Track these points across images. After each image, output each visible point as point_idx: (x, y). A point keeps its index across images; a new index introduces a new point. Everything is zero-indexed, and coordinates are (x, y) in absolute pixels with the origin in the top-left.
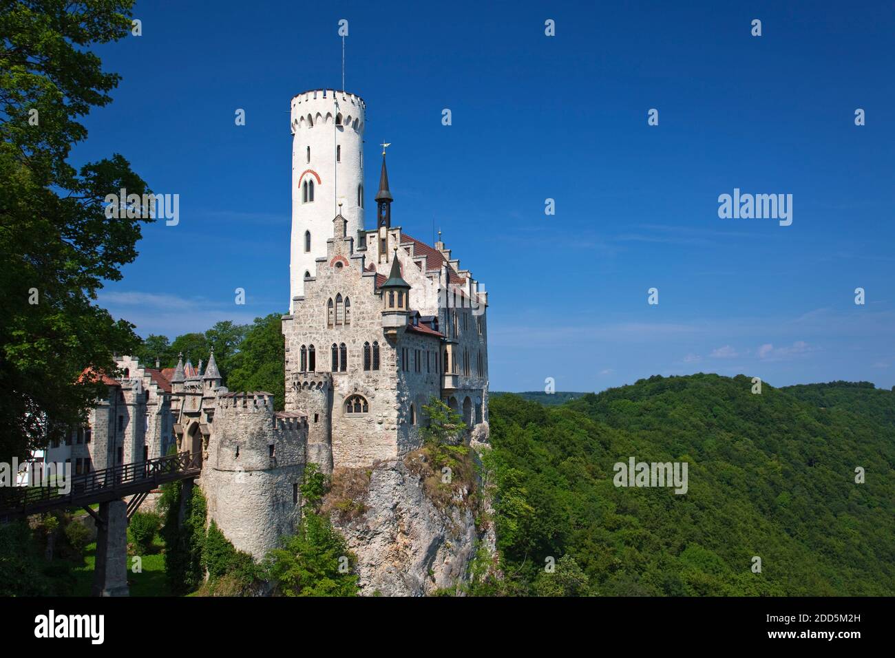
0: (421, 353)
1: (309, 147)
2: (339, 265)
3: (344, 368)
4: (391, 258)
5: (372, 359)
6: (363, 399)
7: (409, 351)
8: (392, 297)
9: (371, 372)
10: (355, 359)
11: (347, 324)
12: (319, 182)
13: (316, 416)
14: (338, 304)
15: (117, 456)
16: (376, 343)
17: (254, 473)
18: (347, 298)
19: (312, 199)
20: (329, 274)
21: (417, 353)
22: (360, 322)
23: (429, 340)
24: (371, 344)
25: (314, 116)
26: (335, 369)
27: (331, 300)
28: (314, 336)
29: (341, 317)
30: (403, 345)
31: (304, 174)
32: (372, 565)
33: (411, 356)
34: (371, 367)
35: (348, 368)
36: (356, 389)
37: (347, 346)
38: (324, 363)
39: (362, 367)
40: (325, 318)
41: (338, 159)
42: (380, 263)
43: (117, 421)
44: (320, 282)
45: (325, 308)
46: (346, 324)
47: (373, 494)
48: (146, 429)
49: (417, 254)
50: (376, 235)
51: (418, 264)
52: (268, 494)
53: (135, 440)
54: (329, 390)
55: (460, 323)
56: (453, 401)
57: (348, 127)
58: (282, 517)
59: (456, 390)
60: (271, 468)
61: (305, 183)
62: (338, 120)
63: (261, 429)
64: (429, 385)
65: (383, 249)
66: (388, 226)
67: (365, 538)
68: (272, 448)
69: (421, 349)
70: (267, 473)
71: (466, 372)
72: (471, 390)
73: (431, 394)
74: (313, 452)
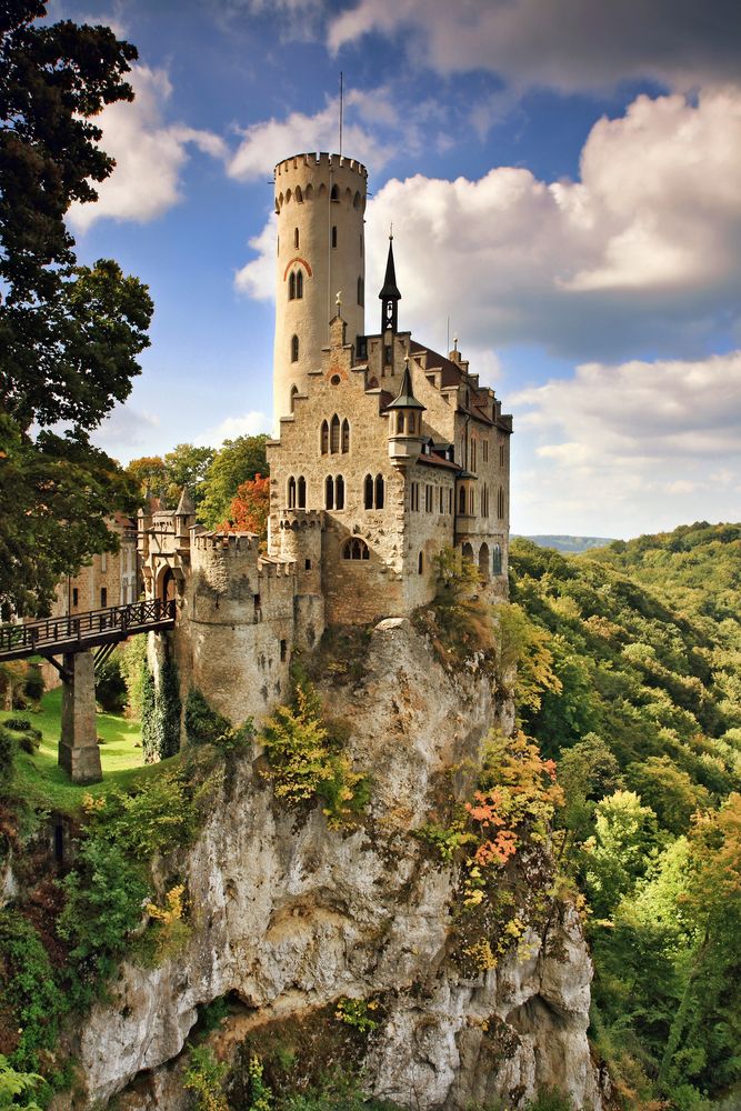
0: (434, 490)
1: (297, 228)
2: (336, 380)
3: (340, 506)
4: (399, 370)
5: (374, 494)
6: (364, 543)
7: (420, 487)
8: (400, 419)
9: (373, 510)
10: (354, 495)
12: (310, 275)
13: (308, 562)
14: (335, 428)
15: (72, 598)
16: (380, 476)
17: (237, 628)
18: (346, 421)
19: (300, 297)
20: (323, 390)
21: (429, 489)
22: (362, 450)
23: (444, 474)
24: (374, 478)
25: (303, 189)
26: (329, 506)
27: (325, 422)
28: (304, 465)
29: (339, 442)
30: (413, 479)
31: (290, 263)
32: (371, 737)
33: (422, 493)
34: (374, 505)
35: (345, 505)
36: (355, 532)
37: (345, 479)
38: (316, 501)
39: (363, 505)
40: (319, 444)
41: (334, 244)
42: (383, 375)
44: (313, 400)
45: (319, 432)
46: (344, 451)
47: (373, 656)
48: (104, 569)
49: (429, 366)
50: (380, 341)
51: (431, 379)
52: (252, 651)
53: (91, 582)
54: (322, 531)
55: (479, 452)
56: (467, 549)
57: (346, 203)
58: (268, 677)
59: (472, 535)
60: (256, 622)
61: (292, 275)
62: (335, 193)
63: (245, 576)
64: (441, 528)
65: (388, 360)
66: (394, 329)
67: (360, 707)
68: (257, 598)
69: (433, 484)
70: (252, 627)
71: (485, 514)
72: (490, 536)
73: (444, 539)
74: (303, 604)
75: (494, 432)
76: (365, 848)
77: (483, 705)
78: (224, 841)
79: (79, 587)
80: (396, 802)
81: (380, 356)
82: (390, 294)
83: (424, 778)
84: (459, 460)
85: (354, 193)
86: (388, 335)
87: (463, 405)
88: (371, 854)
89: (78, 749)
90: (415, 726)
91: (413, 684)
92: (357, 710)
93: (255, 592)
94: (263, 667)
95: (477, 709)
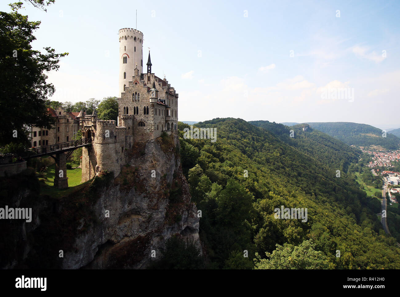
1: (125, 46)
2: (136, 84)
3: (137, 114)
4: (152, 82)
5: (146, 111)
6: (144, 123)
9: (146, 115)
10: (141, 111)
11: (139, 101)
12: (129, 58)
13: (129, 128)
14: (136, 95)
15: (57, 139)
16: (148, 107)
17: (110, 144)
18: (139, 93)
19: (126, 63)
20: (133, 86)
21: (159, 110)
22: (143, 100)
23: (163, 107)
24: (146, 107)
25: (127, 36)
26: (135, 114)
27: (133, 94)
28: (128, 104)
29: (137, 99)
30: (156, 108)
31: (124, 54)
32: (146, 169)
33: (158, 111)
34: (146, 113)
35: (139, 114)
36: (141, 120)
37: (139, 107)
38: (131, 113)
39: (143, 114)
40: (132, 99)
41: (135, 51)
42: (148, 83)
43: (57, 128)
44: (130, 88)
45: (132, 96)
46: (138, 101)
47: (146, 150)
48: (68, 131)
49: (159, 81)
50: (147, 75)
51: (160, 85)
52: (114, 150)
53: (64, 135)
54: (133, 120)
55: (171, 102)
56: (169, 124)
57: (138, 41)
58: (118, 157)
59: (170, 121)
60: (115, 143)
61: (124, 57)
62: (135, 39)
63: (112, 131)
64: (162, 119)
65: (149, 79)
66: (150, 72)
67: (144, 162)
68: (115, 137)
69: (160, 109)
70: (114, 144)
71: (172, 116)
72: (174, 121)
73: (163, 121)
74: (128, 138)
75: (174, 98)
76: (144, 197)
77: (173, 160)
78: (106, 200)
79: (59, 136)
80: (153, 185)
81: (147, 79)
82: (149, 64)
83: (159, 178)
84: (166, 103)
85: (140, 39)
86: (149, 74)
87: (167, 91)
88: (146, 199)
89: (60, 180)
90: (157, 166)
91: (156, 156)
92: (142, 163)
93: (115, 135)
94: (117, 154)
95: (172, 161)
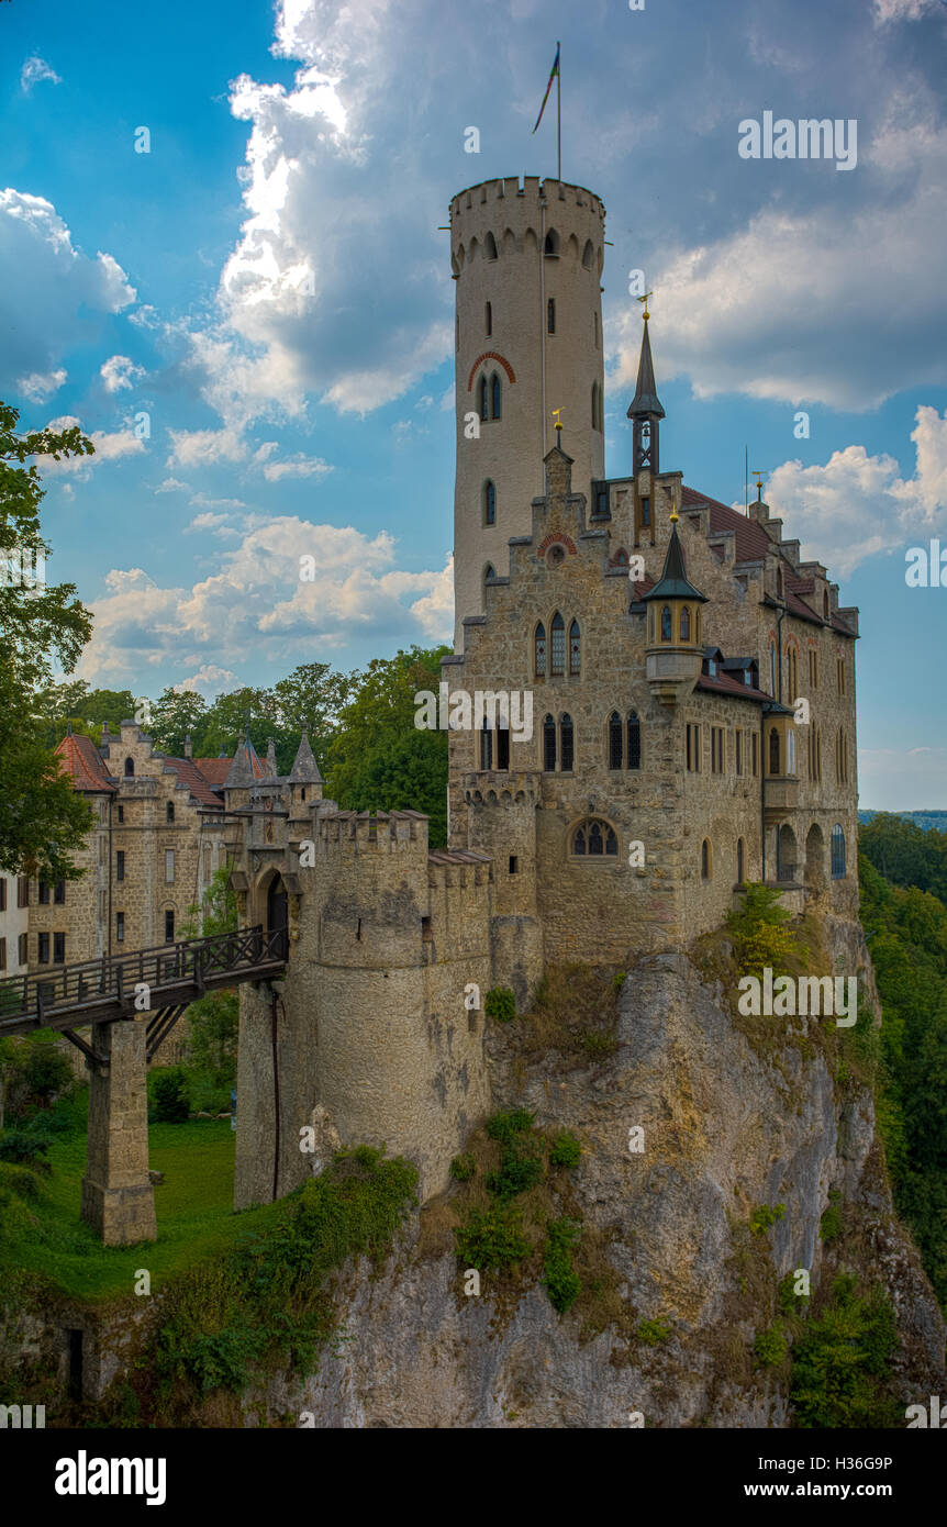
0: (725, 735)
1: (489, 303)
2: (558, 554)
3: (567, 765)
4: (663, 537)
5: (625, 745)
6: (608, 826)
7: (701, 729)
8: (667, 618)
9: (624, 773)
10: (591, 748)
11: (574, 674)
12: (512, 379)
13: (513, 860)
14: (556, 633)
15: (115, 928)
16: (633, 714)
17: (392, 973)
18: (574, 622)
19: (497, 416)
20: (536, 570)
21: (716, 734)
22: (602, 670)
23: (741, 709)
24: (624, 717)
25: (498, 236)
26: (550, 765)
27: (540, 625)
29: (562, 660)
30: (688, 718)
31: (478, 363)
33: (705, 741)
34: (624, 762)
35: (576, 764)
36: (592, 808)
37: (575, 718)
38: (526, 755)
39: (604, 764)
40: (530, 662)
41: (552, 329)
42: (637, 546)
43: (115, 862)
44: (519, 588)
45: (529, 642)
46: (572, 674)
47: (626, 1021)
48: (170, 878)
49: (714, 526)
50: (630, 488)
51: (718, 549)
52: (419, 1013)
53: (148, 900)
54: (537, 807)
55: (803, 671)
56: (786, 833)
57: (568, 257)
58: (447, 1059)
59: (792, 811)
60: (425, 963)
61: (483, 381)
62: (550, 244)
63: (404, 884)
64: (740, 801)
65: (645, 519)
66: (653, 469)
67: (609, 1105)
68: (426, 921)
69: (724, 726)
70: (418, 972)
71: (815, 776)
72: (824, 811)
73: (745, 817)
74: (507, 932)
75: (826, 639)
76: (616, 1361)
77: (820, 1104)
78: (370, 1351)
79: (127, 911)
80: (672, 1277)
81: (631, 514)
82: (645, 412)
83: (719, 1234)
84: (767, 684)
85: (582, 243)
86: (644, 478)
87: (773, 593)
88: (630, 1373)
89: (115, 1191)
90: (701, 1141)
91: (696, 1067)
92: (602, 1113)
93: (423, 912)
94: (438, 1041)
95: (808, 1111)
